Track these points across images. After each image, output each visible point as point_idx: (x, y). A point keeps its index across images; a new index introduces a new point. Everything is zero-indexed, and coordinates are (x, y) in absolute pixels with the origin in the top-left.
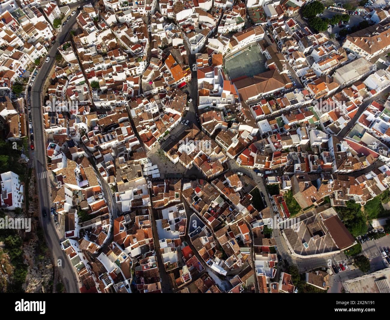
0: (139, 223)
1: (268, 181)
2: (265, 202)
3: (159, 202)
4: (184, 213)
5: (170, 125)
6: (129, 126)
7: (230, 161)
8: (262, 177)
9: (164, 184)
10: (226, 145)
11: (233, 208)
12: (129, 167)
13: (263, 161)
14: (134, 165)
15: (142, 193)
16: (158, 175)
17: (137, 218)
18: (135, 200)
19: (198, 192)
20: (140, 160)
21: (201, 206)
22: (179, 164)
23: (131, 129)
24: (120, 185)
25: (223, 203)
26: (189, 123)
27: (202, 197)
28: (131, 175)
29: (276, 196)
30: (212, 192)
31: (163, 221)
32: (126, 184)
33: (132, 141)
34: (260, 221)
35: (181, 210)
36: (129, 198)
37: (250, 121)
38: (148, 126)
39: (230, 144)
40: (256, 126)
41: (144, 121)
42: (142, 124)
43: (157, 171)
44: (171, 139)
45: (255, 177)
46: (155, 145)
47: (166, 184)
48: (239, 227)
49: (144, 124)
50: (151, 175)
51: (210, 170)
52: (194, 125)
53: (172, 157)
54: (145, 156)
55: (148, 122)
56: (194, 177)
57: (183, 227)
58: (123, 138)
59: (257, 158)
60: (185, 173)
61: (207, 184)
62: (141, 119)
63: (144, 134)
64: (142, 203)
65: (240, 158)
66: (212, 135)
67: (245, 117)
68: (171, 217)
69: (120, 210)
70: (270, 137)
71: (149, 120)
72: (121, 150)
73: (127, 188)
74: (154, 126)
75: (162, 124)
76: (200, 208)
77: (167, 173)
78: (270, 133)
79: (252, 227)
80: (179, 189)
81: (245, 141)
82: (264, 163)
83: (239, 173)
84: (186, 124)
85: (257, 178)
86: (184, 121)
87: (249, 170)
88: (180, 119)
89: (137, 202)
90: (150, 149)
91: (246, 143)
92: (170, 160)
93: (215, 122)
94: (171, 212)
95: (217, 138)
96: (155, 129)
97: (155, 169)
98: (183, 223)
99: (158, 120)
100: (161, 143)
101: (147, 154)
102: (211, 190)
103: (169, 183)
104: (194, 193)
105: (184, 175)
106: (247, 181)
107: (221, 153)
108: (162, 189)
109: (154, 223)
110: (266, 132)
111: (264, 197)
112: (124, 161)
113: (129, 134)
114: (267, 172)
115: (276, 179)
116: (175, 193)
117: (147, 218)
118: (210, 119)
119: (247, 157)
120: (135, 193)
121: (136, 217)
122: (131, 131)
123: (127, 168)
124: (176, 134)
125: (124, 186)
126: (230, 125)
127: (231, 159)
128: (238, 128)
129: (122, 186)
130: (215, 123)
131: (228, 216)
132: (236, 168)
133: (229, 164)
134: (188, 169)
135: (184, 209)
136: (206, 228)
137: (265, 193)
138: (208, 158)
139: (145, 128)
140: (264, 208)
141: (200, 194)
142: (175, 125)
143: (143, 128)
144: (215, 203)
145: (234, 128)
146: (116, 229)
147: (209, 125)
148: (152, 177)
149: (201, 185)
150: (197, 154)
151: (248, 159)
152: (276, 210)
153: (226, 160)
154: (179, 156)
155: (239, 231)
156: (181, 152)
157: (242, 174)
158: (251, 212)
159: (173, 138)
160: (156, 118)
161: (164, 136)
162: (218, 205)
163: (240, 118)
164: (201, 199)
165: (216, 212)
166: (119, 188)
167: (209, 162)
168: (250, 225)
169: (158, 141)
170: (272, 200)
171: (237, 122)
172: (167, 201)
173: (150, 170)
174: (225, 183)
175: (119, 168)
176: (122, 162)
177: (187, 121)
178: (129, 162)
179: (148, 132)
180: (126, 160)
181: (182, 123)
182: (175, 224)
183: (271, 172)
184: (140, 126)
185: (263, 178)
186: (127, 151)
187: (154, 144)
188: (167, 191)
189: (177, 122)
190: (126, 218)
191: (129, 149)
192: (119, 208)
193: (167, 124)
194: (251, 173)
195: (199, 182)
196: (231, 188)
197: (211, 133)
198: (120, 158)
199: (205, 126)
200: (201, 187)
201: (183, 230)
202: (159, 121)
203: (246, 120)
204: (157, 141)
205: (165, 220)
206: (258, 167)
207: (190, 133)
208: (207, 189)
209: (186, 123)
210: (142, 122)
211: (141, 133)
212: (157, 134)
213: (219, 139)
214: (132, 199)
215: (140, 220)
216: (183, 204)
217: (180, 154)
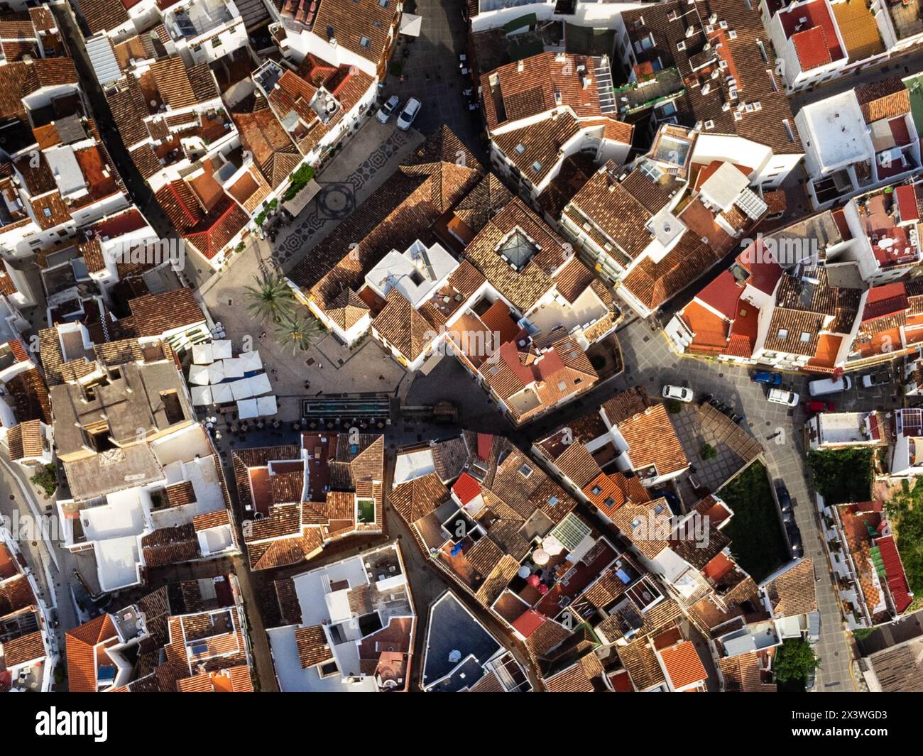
0: (189, 650)
1: (816, 434)
2: (793, 528)
3: (278, 543)
4: (402, 588)
5: (319, 132)
6: (91, 142)
7: (633, 330)
8: (791, 412)
9: (298, 456)
10: (615, 253)
11: (637, 566)
12: (115, 375)
13: (805, 337)
14: (140, 363)
15: (192, 499)
16: (269, 407)
17: (177, 625)
18: (163, 535)
19: (466, 498)
20: (167, 334)
21: (480, 562)
22: (370, 349)
23: (104, 161)
24: (80, 464)
25: (588, 543)
26: (420, 114)
27: (485, 520)
28: (129, 418)
29: (853, 510)
30: (534, 495)
31: (300, 634)
32: (108, 458)
33: (114, 229)
34: (761, 627)
35: (389, 574)
36: (128, 523)
37: (758, 107)
38: (194, 142)
39: (635, 251)
40: (786, 141)
41: (171, 113)
42: (159, 130)
43: (262, 383)
44: (323, 206)
45: (756, 408)
46: (242, 246)
47: (311, 453)
48: (658, 654)
49: (175, 129)
50: (234, 403)
51: (531, 386)
52: (450, 136)
53: (337, 319)
54: (191, 312)
55: (192, 117)
56: (445, 410)
57: (398, 656)
58: (63, 209)
59: (777, 322)
60: (402, 394)
61: (515, 457)
62: (152, 98)
63: (177, 185)
64: (197, 547)
65: (687, 321)
66: (545, 193)
67: (734, 88)
68: (341, 610)
69: (89, 582)
70: (862, 201)
71: (200, 108)
72: (63, 280)
73: (117, 479)
74: (231, 138)
75: (270, 132)
76: (476, 573)
77: (312, 392)
78: (863, 170)
79: (723, 652)
80: (376, 483)
81: (720, 221)
82: (808, 349)
83: (675, 392)
84: (402, 123)
85: (763, 413)
86: (394, 101)
87: (728, 375)
88: (369, 96)
89: (172, 543)
90: (217, 267)
91: (723, 232)
92: (322, 327)
93: (567, 119)
94: (339, 586)
95: (574, 215)
96: (235, 156)
97: (249, 375)
98: (395, 640)
99: (247, 104)
100: (272, 233)
101: (202, 290)
102: (532, 487)
103: (325, 448)
104: (448, 496)
105: (396, 402)
106: (713, 431)
107: (589, 298)
108: (291, 481)
109: (260, 644)
110: (837, 167)
111: (793, 503)
112: (88, 345)
113: (98, 191)
114: (819, 387)
115: (863, 425)
116: (357, 500)
117: (224, 626)
118: (536, 102)
119: (722, 316)
120: (158, 499)
121: (171, 621)
122: (106, 174)
123: (103, 382)
124: (350, 179)
125: (97, 469)
126: (642, 140)
127: (638, 318)
128: (687, 151)
129: (87, 467)
130: (566, 127)
131: (607, 609)
132: (661, 362)
133: (627, 345)
134: (419, 375)
135: (398, 572)
136: (507, 658)
137: (797, 487)
138: (520, 324)
139: (180, 156)
140: (786, 559)
141: (476, 506)
142: (344, 131)
143: (171, 154)
144: (550, 547)
145: (663, 156)
146: (80, 673)
147: (528, 139)
148: (235, 414)
149: (481, 459)
150: (463, 301)
151: (726, 325)
152: (842, 570)
153: (613, 329)
154: (374, 314)
155: (659, 669)
156: (381, 291)
157: (690, 396)
158: (722, 585)
159: (336, 201)
160: (235, 92)
161: (289, 195)
162: (565, 553)
163: (706, 91)
164: (483, 531)
165: (550, 583)
166: (77, 481)
167: (525, 349)
168: (712, 643)
169: (259, 221)
170: (830, 523)
171: (686, 118)
172: (315, 537)
173: (226, 380)
174: (603, 448)
175: (60, 381)
176: (76, 352)
177: (412, 106)
178: (112, 349)
179: (201, 172)
180: (96, 337)
181: (380, 114)
182: (359, 643)
183: (839, 386)
184: (150, 140)
185: (797, 415)
186: (93, 288)
187: (235, 242)
188: (317, 496)
189: (355, 111)
190: (122, 622)
191: (105, 276)
192: (86, 574)
193: (301, 132)
194: (739, 387)
195: (475, 446)
196: (629, 474)
197: (538, 181)
198: (63, 329)
199: (509, 141)
200: (482, 474)
201: (396, 668)
202: (257, 112)
203: (735, 104)
204: (252, 225)
205: (310, 631)
206: (773, 362)
207: (428, 184)
208: (511, 482)
209: (406, 117)
210: (157, 118)
211: (157, 182)
212: (248, 189)
213: (581, 221)
214: (147, 532)
215: (192, 635)
216: (395, 546)
217: (375, 305)
